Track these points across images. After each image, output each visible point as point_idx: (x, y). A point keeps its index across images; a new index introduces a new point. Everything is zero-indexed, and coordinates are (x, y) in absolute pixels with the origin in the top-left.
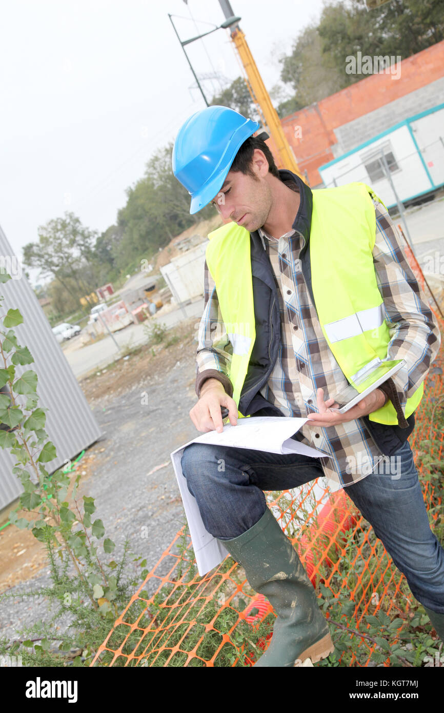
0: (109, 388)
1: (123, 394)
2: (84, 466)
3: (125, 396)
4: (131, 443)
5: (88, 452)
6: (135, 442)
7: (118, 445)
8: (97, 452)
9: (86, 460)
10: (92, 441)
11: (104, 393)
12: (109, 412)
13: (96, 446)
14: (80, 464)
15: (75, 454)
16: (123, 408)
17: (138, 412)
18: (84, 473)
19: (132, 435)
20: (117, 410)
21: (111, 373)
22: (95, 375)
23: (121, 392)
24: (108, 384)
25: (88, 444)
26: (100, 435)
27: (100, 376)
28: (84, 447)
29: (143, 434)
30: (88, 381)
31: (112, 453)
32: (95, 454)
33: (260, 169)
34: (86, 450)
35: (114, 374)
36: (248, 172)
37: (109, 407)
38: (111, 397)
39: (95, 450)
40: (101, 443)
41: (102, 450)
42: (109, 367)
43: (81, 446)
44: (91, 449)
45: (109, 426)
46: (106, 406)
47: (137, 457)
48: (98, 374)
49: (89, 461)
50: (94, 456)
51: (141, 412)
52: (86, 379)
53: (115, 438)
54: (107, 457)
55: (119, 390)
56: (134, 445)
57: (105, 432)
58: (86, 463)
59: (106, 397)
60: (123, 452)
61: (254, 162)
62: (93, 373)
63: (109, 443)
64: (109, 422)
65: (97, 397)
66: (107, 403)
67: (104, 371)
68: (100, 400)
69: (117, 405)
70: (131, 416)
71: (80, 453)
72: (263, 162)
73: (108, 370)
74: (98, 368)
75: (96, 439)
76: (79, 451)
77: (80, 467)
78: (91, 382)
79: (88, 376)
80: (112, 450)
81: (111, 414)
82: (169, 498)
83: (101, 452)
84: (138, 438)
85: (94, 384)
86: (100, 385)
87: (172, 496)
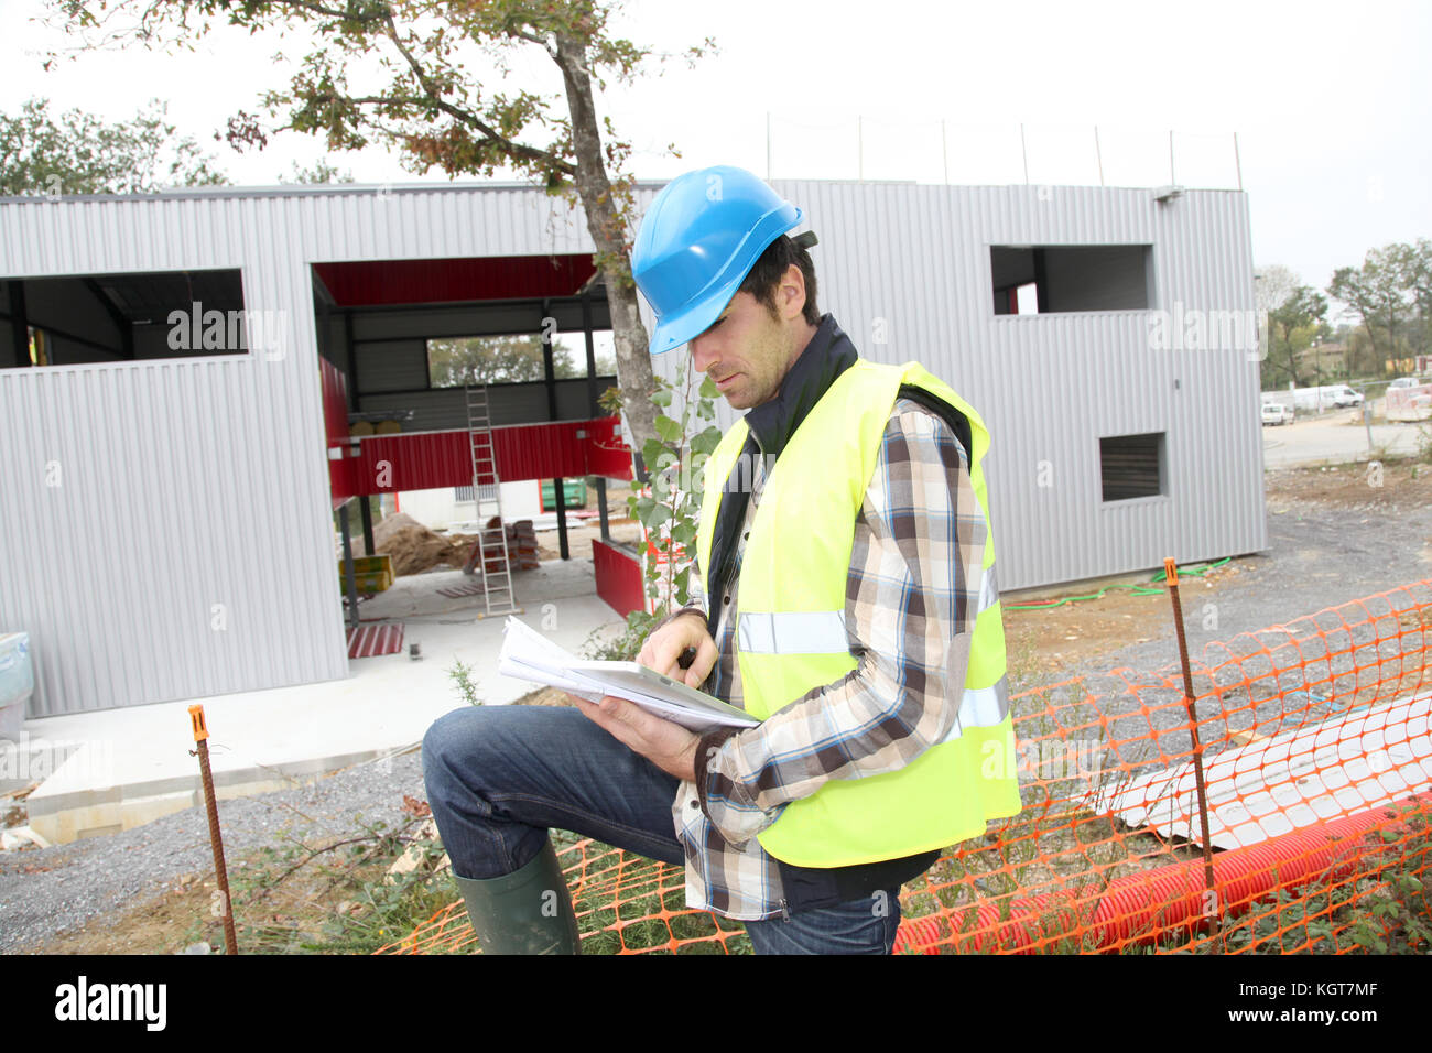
0: (1324, 494)
1: (1338, 510)
2: (1217, 577)
3: (1338, 513)
4: (1292, 578)
5: (1234, 563)
6: (1298, 580)
7: (1275, 572)
8: (1244, 567)
9: (1225, 571)
10: (1247, 551)
11: (1315, 497)
12: (1303, 524)
13: (1250, 560)
14: (1214, 571)
15: (1216, 556)
16: (1323, 528)
17: (1336, 543)
18: (1209, 585)
19: (1303, 569)
20: (1315, 526)
21: (1340, 476)
22: (1318, 469)
23: (1336, 506)
24: (1327, 487)
25: (1240, 552)
26: (1262, 549)
27: (1325, 473)
28: (1232, 554)
29: (1317, 575)
30: (1306, 473)
31: (1260, 579)
32: (1240, 569)
33: (788, 302)
34: (1233, 558)
35: (1343, 479)
36: (765, 300)
37: (1308, 517)
38: (1320, 507)
39: (1242, 564)
40: (1257, 559)
41: (1252, 568)
42: (1343, 467)
43: (1228, 550)
44: (1240, 561)
45: (1288, 541)
46: (1305, 515)
47: (1280, 601)
48: (1324, 469)
49: (1227, 574)
50: (1238, 571)
51: (1340, 545)
52: (1304, 469)
53: (1280, 561)
54: (1251, 579)
55: (1337, 502)
56: (1293, 583)
57: (1271, 548)
58: (1222, 574)
59: (1314, 503)
60: (1273, 584)
61: (781, 287)
62: (1317, 464)
63: (1267, 564)
64: (1293, 536)
65: (1303, 498)
66: (1309, 512)
67: (1333, 469)
68: (1303, 503)
69: (1320, 520)
70: (1324, 544)
71: (1224, 558)
72: (797, 292)
73: (1339, 471)
74: (1327, 461)
75: (1255, 550)
76: (1224, 555)
77: (1212, 575)
78: (1307, 476)
79: (1309, 467)
80: (1263, 574)
81: (1303, 527)
82: (1218, 681)
83: (1249, 570)
84: (1306, 576)
85: (1310, 480)
86: (1316, 484)
87: (1222, 680)
